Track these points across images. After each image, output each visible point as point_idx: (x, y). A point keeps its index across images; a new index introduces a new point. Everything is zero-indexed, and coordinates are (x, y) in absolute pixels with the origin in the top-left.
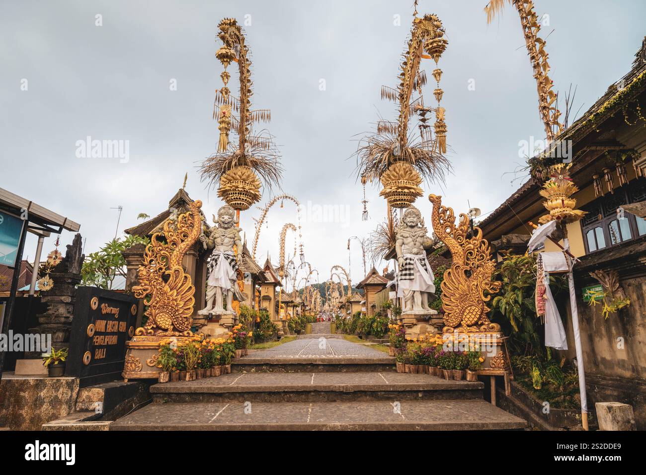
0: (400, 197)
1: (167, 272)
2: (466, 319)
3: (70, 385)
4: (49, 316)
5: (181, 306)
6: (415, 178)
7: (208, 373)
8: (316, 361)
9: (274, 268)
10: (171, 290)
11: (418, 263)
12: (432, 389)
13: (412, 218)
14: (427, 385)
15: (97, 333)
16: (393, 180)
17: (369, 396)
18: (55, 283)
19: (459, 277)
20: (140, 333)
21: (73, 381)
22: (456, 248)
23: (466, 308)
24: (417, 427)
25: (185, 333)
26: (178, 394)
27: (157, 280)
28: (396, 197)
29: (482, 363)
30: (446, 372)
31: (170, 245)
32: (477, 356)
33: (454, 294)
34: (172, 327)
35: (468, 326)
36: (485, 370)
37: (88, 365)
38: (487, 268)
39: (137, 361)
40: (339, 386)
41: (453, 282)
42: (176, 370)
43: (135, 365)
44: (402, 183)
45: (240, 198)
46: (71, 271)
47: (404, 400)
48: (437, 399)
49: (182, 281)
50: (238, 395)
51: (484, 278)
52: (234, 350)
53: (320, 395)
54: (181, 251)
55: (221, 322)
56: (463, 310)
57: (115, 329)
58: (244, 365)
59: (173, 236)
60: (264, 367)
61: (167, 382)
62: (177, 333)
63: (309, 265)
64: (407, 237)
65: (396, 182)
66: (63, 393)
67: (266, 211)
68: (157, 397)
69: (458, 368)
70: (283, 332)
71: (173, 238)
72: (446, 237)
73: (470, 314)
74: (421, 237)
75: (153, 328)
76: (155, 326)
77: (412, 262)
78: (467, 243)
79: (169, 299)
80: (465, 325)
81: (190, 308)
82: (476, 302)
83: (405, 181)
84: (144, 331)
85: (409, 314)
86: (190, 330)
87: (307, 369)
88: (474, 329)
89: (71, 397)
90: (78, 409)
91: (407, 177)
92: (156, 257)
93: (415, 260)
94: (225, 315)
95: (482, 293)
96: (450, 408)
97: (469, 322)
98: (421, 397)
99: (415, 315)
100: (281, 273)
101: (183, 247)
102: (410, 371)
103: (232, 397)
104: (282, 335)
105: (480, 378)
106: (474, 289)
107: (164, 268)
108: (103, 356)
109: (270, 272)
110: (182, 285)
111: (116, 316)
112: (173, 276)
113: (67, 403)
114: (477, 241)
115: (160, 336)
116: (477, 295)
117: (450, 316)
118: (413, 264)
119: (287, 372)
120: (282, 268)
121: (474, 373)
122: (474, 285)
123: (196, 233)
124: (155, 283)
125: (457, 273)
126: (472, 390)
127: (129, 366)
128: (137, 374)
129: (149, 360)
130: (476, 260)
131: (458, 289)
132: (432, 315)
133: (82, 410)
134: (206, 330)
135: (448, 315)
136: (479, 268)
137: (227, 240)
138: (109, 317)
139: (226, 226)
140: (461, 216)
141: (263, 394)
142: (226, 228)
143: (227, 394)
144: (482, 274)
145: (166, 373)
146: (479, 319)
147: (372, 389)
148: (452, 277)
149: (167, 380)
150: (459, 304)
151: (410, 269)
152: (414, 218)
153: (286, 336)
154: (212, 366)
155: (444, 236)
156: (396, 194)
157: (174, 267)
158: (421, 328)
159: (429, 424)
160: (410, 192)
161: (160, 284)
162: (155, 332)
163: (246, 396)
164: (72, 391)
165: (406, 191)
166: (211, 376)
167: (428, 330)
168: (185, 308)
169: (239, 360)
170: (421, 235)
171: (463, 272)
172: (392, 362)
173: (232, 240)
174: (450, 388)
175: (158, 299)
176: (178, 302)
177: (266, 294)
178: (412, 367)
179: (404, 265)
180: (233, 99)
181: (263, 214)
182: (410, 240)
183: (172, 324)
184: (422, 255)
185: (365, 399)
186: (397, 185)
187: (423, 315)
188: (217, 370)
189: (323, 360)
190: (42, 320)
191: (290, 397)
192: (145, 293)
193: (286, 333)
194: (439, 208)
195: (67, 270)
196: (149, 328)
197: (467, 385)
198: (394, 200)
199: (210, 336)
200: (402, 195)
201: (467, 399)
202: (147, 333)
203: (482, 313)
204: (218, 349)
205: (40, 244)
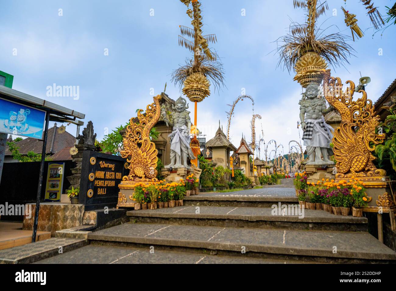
0: (309, 79)
1: (140, 141)
2: (354, 167)
3: (80, 209)
4: (76, 170)
5: (149, 163)
6: (321, 63)
7: (166, 205)
8: (239, 199)
9: (248, 144)
10: (143, 152)
11: (318, 126)
12: (320, 221)
13: (311, 92)
14: (316, 219)
15: (96, 179)
16: (303, 67)
17: (269, 224)
18: (79, 150)
19: (347, 132)
20: (125, 179)
21: (81, 206)
22: (343, 109)
23: (354, 157)
24: (291, 251)
25: (153, 179)
26: (143, 217)
27: (134, 146)
28: (306, 79)
29: (366, 202)
30: (334, 209)
31: (141, 125)
32: (361, 196)
33: (344, 147)
34: (144, 176)
35: (356, 172)
36: (371, 208)
37: (92, 197)
38: (371, 123)
39: (123, 196)
40: (245, 217)
41: (342, 137)
42: (145, 202)
43: (123, 199)
44: (310, 68)
45: (195, 94)
46: (86, 143)
47: (297, 229)
48: (325, 229)
49: (149, 147)
50: (178, 219)
51: (369, 132)
52: (184, 190)
53: (232, 222)
54: (148, 128)
55: (178, 173)
56: (351, 159)
57: (113, 177)
58: (192, 201)
59: (143, 119)
60: (205, 202)
61: (139, 210)
62: (148, 180)
63: (275, 141)
64: (308, 107)
65: (305, 68)
66: (77, 214)
67: (234, 106)
68: (132, 219)
69: (345, 206)
70: (255, 184)
71: (143, 120)
72: (335, 101)
73: (358, 162)
74: (320, 105)
75: (133, 176)
76: (134, 175)
77: (312, 125)
78: (353, 104)
79: (141, 158)
80: (353, 171)
81: (155, 164)
82: (362, 152)
83: (313, 66)
84: (127, 178)
85: (310, 165)
86: (156, 177)
87: (234, 204)
88: (362, 174)
89: (81, 216)
90: (84, 223)
91: (314, 63)
92: (133, 132)
93: (315, 123)
94: (180, 168)
95: (367, 145)
96: (332, 238)
97: (357, 169)
98: (311, 228)
99: (314, 165)
100: (253, 147)
101: (149, 125)
102: (309, 207)
103: (174, 220)
104: (255, 185)
105: (364, 214)
106: (360, 141)
107: (138, 139)
108: (104, 192)
109: (245, 146)
110: (150, 149)
111: (113, 169)
112: (143, 144)
113: (79, 219)
114: (362, 101)
115: (137, 181)
116: (363, 146)
117: (340, 164)
118: (312, 127)
119: (220, 206)
120: (253, 143)
121: (358, 210)
122: (360, 138)
123: (157, 116)
124: (133, 149)
125: (345, 130)
126: (356, 224)
127: (120, 200)
128: (124, 204)
129: (130, 196)
130: (362, 117)
131: (346, 142)
132: (329, 165)
133: (86, 224)
134: (169, 178)
135: (339, 164)
136: (364, 124)
137: (180, 120)
138: (106, 169)
139: (180, 111)
140: (348, 82)
141: (194, 220)
142: (180, 112)
143: (172, 219)
144: (367, 128)
145: (138, 204)
146: (366, 165)
147: (270, 219)
148: (341, 133)
149: (139, 208)
150: (348, 155)
151: (309, 131)
152: (313, 91)
153: (257, 186)
154: (168, 200)
155: (333, 101)
156: (305, 77)
157: (145, 138)
158: (320, 175)
159: (302, 250)
160: (317, 74)
161: (136, 149)
162: (134, 179)
163: (183, 220)
164: (81, 212)
165: (313, 73)
166: (168, 207)
167: (327, 176)
168: (152, 164)
169: (188, 197)
170: (319, 104)
171: (350, 128)
172: (296, 201)
173: (184, 119)
174: (336, 221)
175: (135, 158)
176: (147, 160)
177: (243, 160)
178: (311, 204)
179: (305, 128)
180: (190, 29)
181: (232, 108)
182: (310, 108)
183: (145, 174)
184: (321, 119)
185: (265, 227)
186: (307, 70)
187: (322, 165)
188: (172, 203)
189: (244, 198)
190: (73, 172)
191: (212, 222)
192: (127, 155)
193: (257, 184)
194: (329, 79)
195: (84, 142)
196: (131, 176)
197: (352, 220)
198: (304, 82)
199: (172, 182)
200: (310, 77)
201: (352, 231)
202: (129, 179)
203: (368, 161)
204: (172, 190)
205: (78, 129)
